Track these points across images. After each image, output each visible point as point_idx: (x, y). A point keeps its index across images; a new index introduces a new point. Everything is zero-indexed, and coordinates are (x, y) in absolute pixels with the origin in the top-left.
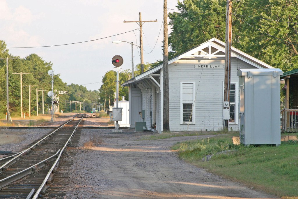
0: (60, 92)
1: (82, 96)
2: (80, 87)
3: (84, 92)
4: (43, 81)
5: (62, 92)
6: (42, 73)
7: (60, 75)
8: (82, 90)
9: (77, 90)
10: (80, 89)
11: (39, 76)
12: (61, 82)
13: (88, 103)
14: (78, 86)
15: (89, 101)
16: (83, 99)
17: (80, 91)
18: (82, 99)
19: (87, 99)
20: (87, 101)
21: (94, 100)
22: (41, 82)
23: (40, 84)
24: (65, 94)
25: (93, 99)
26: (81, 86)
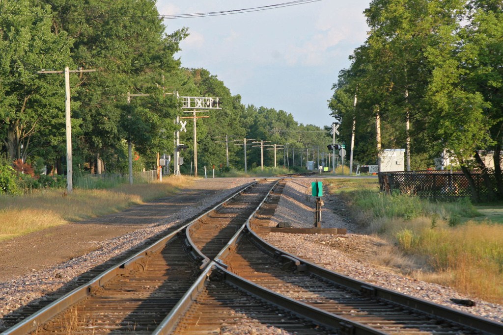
0: (192, 100)
1: (283, 134)
2: (278, 114)
3: (288, 126)
4: (107, 48)
5: (200, 102)
6: (101, 16)
7: (186, 35)
8: (284, 121)
9: (273, 121)
10: (279, 120)
11: (86, 25)
12: (221, 89)
13: (297, 149)
14: (275, 111)
15: (297, 144)
16: (286, 139)
17: (278, 123)
18: (284, 140)
19: (295, 141)
20: (294, 144)
21: (311, 144)
22: (94, 52)
23: (93, 56)
24: (211, 107)
25: (307, 141)
26: (281, 112)
